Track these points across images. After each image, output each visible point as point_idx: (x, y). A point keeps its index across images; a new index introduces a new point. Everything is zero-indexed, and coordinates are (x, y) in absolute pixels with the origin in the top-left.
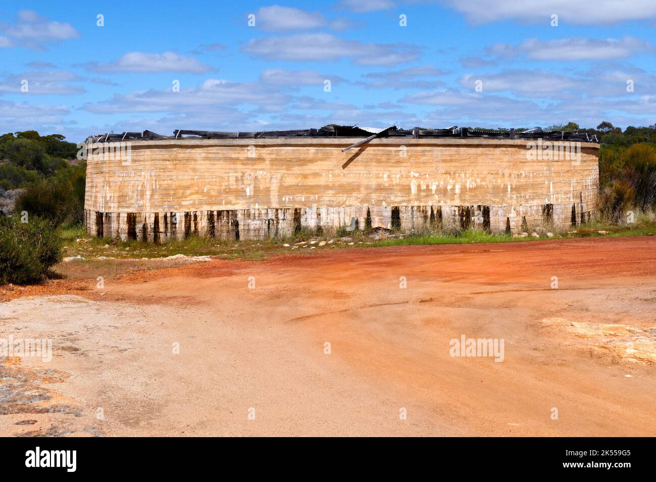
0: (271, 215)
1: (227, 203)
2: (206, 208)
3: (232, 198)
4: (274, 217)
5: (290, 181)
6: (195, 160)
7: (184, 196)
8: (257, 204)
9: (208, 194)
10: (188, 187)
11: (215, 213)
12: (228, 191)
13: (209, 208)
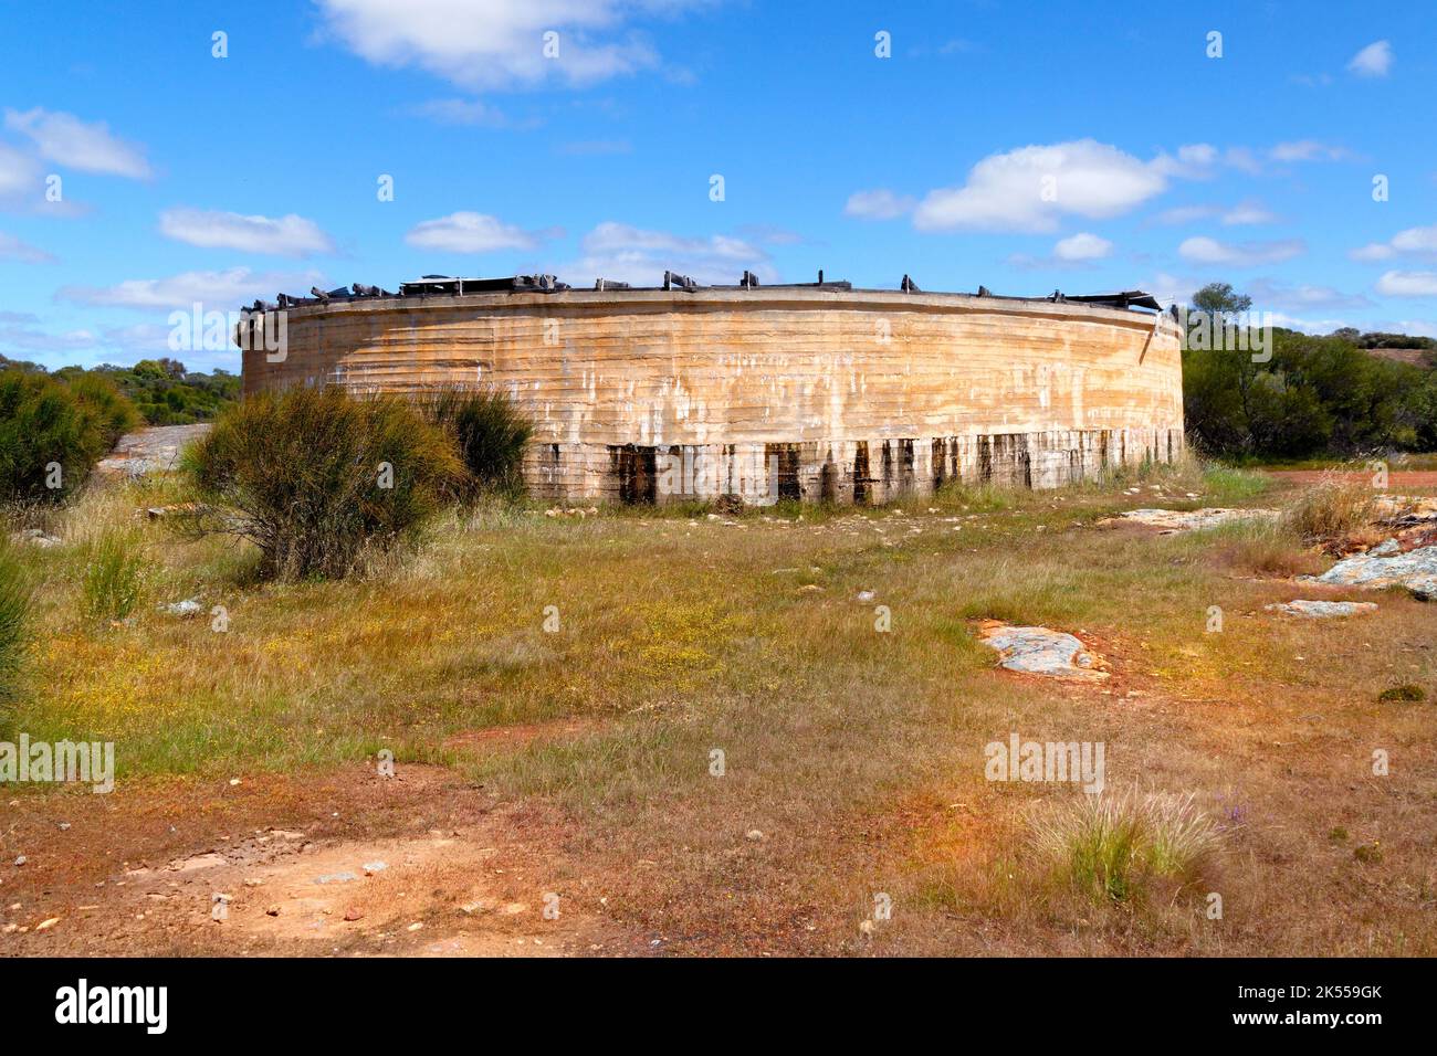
0: (1075, 445)
1: (1010, 421)
2: (974, 431)
3: (1018, 411)
4: (1078, 447)
5: (1096, 382)
6: (950, 337)
7: (929, 407)
8: (1056, 423)
9: (977, 404)
10: (937, 390)
11: (991, 440)
12: (1012, 398)
13: (979, 430)
